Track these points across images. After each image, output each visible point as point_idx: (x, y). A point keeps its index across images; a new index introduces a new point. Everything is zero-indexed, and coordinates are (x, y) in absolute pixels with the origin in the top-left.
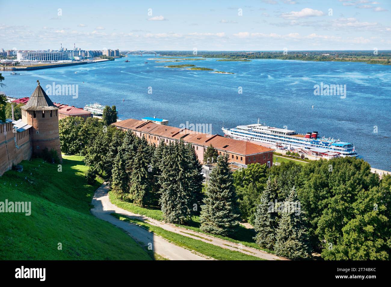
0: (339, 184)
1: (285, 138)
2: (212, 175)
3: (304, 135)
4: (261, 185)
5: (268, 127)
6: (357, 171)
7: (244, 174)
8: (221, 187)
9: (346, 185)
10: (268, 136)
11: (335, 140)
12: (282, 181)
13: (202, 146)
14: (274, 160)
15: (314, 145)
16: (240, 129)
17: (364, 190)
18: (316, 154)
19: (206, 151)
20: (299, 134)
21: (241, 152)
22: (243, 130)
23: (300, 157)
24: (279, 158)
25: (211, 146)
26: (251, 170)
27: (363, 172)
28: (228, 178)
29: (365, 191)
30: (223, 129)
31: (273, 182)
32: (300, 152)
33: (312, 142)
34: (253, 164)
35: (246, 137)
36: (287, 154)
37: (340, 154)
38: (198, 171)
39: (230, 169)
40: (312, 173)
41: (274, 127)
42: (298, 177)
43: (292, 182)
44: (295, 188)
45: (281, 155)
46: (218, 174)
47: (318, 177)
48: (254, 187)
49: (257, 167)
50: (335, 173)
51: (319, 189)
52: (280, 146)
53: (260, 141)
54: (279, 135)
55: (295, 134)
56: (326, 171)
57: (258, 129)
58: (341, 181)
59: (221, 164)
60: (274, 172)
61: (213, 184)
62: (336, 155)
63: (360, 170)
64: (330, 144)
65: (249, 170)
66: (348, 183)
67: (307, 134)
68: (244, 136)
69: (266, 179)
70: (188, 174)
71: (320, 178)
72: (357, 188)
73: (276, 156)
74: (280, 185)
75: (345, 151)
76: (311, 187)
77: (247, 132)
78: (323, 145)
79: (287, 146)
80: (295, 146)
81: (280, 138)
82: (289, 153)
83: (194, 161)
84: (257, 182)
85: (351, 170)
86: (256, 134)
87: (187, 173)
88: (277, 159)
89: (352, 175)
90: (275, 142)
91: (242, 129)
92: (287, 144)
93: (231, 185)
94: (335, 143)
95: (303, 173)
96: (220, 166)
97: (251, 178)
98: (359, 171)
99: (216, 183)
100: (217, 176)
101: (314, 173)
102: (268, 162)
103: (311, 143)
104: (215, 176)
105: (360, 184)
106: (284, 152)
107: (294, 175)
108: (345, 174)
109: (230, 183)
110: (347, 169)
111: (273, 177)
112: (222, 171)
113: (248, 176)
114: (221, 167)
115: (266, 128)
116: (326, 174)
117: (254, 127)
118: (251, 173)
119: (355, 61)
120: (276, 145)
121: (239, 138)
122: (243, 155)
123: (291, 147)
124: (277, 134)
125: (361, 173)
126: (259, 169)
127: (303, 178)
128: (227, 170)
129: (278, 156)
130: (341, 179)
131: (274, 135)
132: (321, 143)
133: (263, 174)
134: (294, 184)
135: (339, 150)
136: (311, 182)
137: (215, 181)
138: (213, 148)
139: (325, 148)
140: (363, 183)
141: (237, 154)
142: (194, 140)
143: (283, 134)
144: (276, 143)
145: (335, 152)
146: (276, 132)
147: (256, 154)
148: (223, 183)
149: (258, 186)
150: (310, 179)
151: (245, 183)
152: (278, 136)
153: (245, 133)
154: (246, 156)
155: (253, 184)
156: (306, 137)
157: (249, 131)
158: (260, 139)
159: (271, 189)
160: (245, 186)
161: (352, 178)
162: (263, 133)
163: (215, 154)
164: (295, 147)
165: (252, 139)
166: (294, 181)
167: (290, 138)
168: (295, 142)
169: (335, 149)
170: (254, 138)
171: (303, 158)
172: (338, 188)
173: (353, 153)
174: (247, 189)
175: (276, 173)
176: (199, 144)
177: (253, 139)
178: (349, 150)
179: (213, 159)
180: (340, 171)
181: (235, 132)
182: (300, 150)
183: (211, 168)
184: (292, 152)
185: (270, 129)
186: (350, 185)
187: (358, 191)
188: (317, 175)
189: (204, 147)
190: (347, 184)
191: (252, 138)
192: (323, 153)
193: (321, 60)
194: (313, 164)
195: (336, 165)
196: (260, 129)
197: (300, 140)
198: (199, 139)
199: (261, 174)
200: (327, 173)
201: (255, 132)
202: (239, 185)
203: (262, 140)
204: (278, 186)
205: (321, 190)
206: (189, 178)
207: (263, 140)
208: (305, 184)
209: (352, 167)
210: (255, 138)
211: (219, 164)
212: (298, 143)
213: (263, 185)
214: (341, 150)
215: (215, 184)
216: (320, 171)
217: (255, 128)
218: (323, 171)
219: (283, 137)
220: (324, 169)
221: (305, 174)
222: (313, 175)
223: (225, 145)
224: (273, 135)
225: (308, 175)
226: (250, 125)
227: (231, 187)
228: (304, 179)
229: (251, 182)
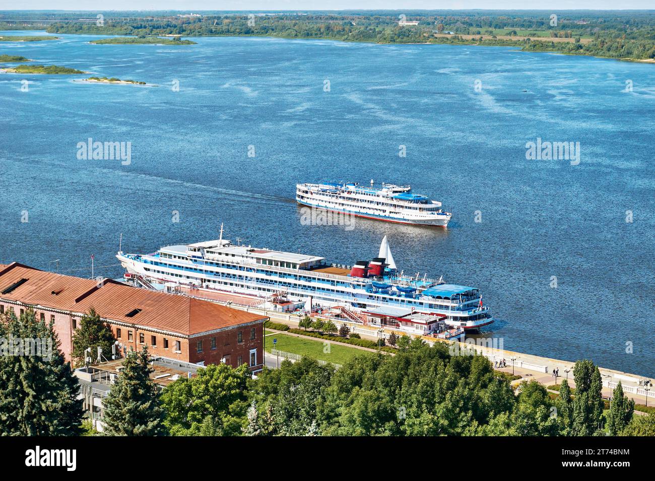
0: (420, 412)
1: (296, 279)
2: (111, 403)
3: (348, 267)
4: (235, 422)
5: (249, 248)
6: (460, 379)
7: (189, 393)
8: (134, 432)
9: (434, 413)
10: (250, 274)
11: (430, 281)
12: (286, 409)
13: (66, 314)
14: (267, 344)
15: (377, 295)
16: (170, 256)
17: (475, 423)
18: (382, 320)
19: (79, 327)
20: (334, 265)
21: (177, 327)
22: (179, 257)
23: (338, 333)
24: (280, 336)
25: (93, 312)
26: (207, 382)
27: (475, 379)
28: (151, 407)
29: (478, 426)
30: (120, 256)
31: (264, 413)
32: (338, 316)
33: (369, 288)
34: (212, 367)
35: (188, 277)
36: (301, 325)
37: (445, 317)
38: (71, 393)
39: (155, 385)
40: (357, 387)
41: (264, 249)
42: (324, 398)
43: (309, 412)
44: (318, 425)
45: (287, 328)
46: (126, 399)
47: (371, 396)
48: (217, 426)
49: (223, 374)
50: (410, 385)
51: (374, 425)
52: (282, 302)
53: (228, 287)
54: (279, 269)
55: (325, 266)
56: (389, 380)
57: (220, 254)
58: (424, 405)
59: (132, 373)
60: (264, 388)
61: (112, 425)
62: (435, 321)
63: (469, 374)
64: (417, 292)
65: (202, 382)
66: (440, 409)
67: (356, 266)
68: (180, 276)
69: (246, 404)
70: (49, 402)
71: (376, 400)
72: (462, 419)
73: (271, 332)
74: (280, 420)
75: (459, 309)
76: (354, 422)
77: (190, 264)
78: (400, 296)
79: (304, 299)
80: (324, 299)
81: (283, 280)
82: (307, 323)
83: (60, 366)
84: (222, 414)
85: (445, 375)
86: (215, 269)
87: (44, 399)
88: (275, 341)
89: (448, 389)
90: (269, 290)
91: (175, 257)
92: (302, 296)
93: (158, 425)
94: (430, 290)
95: (335, 388)
96: (130, 378)
97: (209, 402)
98: (466, 377)
99: (120, 424)
100: (123, 403)
101: (361, 387)
102: (252, 351)
103: (367, 291)
104: (118, 406)
105: (468, 409)
106: (293, 320)
107: (314, 392)
108: (432, 386)
109: (156, 422)
110: (437, 374)
111: (264, 400)
112: (135, 391)
113: (200, 398)
114: (133, 383)
115: (243, 250)
116: (388, 388)
117: (210, 250)
118: (207, 390)
119: (490, 43)
120: (272, 298)
121: (168, 281)
122: (182, 335)
123: (314, 303)
124: (273, 268)
125: (471, 381)
126: (226, 378)
127: (336, 400)
128: (148, 388)
129: (278, 332)
130: (423, 399)
131: (267, 271)
132: (394, 289)
133: (238, 390)
134: (314, 416)
135: (441, 307)
136: (354, 409)
137: (120, 418)
138: (99, 317)
139: (405, 305)
140: (475, 408)
141: (165, 332)
142: (44, 298)
143: (291, 269)
144: (271, 293)
145: (432, 314)
146: (271, 262)
147: (218, 331)
148: (138, 420)
149: (225, 424)
150: (352, 402)
151: (194, 418)
152: (276, 273)
153: (185, 266)
154: (191, 337)
155: (213, 418)
156: (354, 275)
157: (195, 261)
158: (226, 283)
159: (258, 431)
160: (194, 424)
161: (448, 396)
162: (234, 266)
163: (104, 336)
164: (325, 304)
165: (204, 285)
166: (314, 408)
167: (309, 279)
168: (323, 289)
169: (431, 306)
170: (209, 281)
171: (345, 336)
172: (417, 421)
173: (479, 315)
174: (199, 431)
175: (270, 390)
176: (58, 308)
177: (207, 283)
178: (468, 305)
179: (100, 351)
180: (421, 380)
181: (156, 264)
182: (338, 312)
183: (96, 377)
184: (315, 320)
185: (253, 254)
186: (444, 413)
187: (464, 427)
188: (368, 392)
189: (71, 315)
190: (438, 411)
191: (203, 280)
192: (400, 319)
193: (394, 41)
194: (359, 364)
195: (412, 366)
196: (227, 255)
197: (338, 282)
198: (57, 294)
199: (233, 392)
200: (391, 386)
201: (212, 263)
202: (179, 423)
203: (231, 284)
204: (276, 424)
205: (378, 426)
206: (51, 415)
207: (234, 286)
208: (340, 415)
209: (450, 371)
210: (214, 282)
211: (126, 375)
212: (333, 291)
213: (238, 420)
214: (447, 307)
215: (117, 426)
216: (375, 380)
217: (212, 252)
218: (382, 382)
219: (290, 275)
220: (385, 377)
221: (342, 390)
222: (358, 391)
223: (132, 309)
224: (262, 271)
225: (348, 391)
226: (197, 245)
227: (159, 431)
228: (338, 401)
229: (207, 415)
